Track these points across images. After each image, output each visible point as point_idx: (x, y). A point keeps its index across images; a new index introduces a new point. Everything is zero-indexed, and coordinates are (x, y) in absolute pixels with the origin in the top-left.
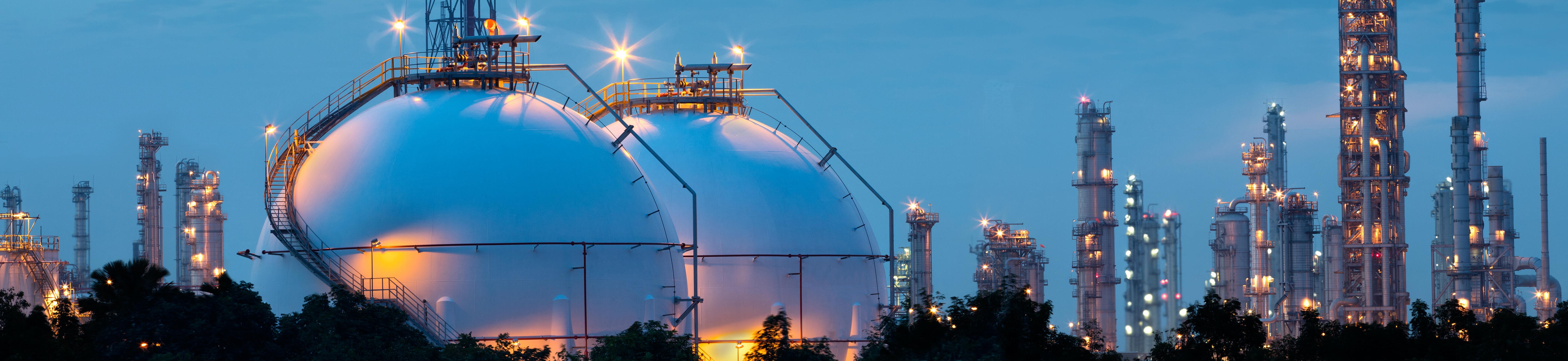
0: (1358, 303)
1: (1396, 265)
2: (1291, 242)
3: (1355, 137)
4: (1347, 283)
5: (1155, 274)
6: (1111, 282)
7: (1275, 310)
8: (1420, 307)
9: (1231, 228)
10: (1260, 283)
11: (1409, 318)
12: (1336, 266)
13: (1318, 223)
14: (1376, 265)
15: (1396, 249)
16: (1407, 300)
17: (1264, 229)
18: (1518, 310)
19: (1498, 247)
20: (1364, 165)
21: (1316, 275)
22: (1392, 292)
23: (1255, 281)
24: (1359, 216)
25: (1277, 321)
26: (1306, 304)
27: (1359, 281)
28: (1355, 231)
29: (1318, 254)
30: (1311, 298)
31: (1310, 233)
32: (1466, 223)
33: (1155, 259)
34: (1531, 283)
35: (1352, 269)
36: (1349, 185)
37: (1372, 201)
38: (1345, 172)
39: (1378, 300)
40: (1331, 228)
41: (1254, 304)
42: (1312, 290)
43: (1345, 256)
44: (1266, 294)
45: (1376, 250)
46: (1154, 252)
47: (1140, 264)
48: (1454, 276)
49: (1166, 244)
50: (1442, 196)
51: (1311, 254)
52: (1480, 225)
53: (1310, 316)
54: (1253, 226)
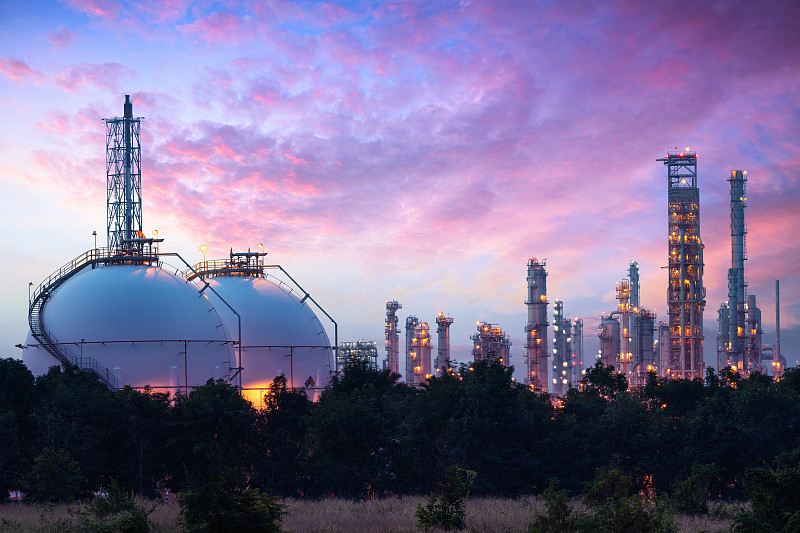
0: (677, 368)
1: (698, 347)
2: (642, 335)
3: (677, 279)
4: (671, 357)
5: (569, 351)
6: (545, 356)
7: (633, 371)
8: (711, 370)
9: (610, 327)
10: (625, 356)
11: (705, 376)
12: (666, 348)
13: (656, 325)
14: (687, 347)
15: (698, 339)
16: (704, 366)
17: (627, 328)
18: (763, 372)
19: (753, 338)
20: (681, 294)
21: (655, 353)
22: (695, 362)
23: (622, 356)
24: (679, 321)
25: (634, 377)
26: (650, 368)
27: (678, 356)
28: (676, 329)
29: (656, 341)
30: (652, 365)
31: (652, 330)
32: (736, 326)
33: (569, 343)
34: (770, 358)
35: (674, 350)
36: (672, 304)
37: (685, 313)
38: (671, 297)
39: (688, 366)
40: (664, 328)
41: (622, 368)
42: (653, 360)
43: (671, 343)
44: (628, 362)
45: (687, 339)
46: (569, 340)
47: (561, 346)
48: (729, 354)
49: (575, 335)
50: (723, 311)
51: (653, 342)
52: (743, 326)
53: (652, 375)
54: (621, 326)
